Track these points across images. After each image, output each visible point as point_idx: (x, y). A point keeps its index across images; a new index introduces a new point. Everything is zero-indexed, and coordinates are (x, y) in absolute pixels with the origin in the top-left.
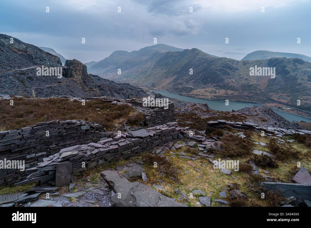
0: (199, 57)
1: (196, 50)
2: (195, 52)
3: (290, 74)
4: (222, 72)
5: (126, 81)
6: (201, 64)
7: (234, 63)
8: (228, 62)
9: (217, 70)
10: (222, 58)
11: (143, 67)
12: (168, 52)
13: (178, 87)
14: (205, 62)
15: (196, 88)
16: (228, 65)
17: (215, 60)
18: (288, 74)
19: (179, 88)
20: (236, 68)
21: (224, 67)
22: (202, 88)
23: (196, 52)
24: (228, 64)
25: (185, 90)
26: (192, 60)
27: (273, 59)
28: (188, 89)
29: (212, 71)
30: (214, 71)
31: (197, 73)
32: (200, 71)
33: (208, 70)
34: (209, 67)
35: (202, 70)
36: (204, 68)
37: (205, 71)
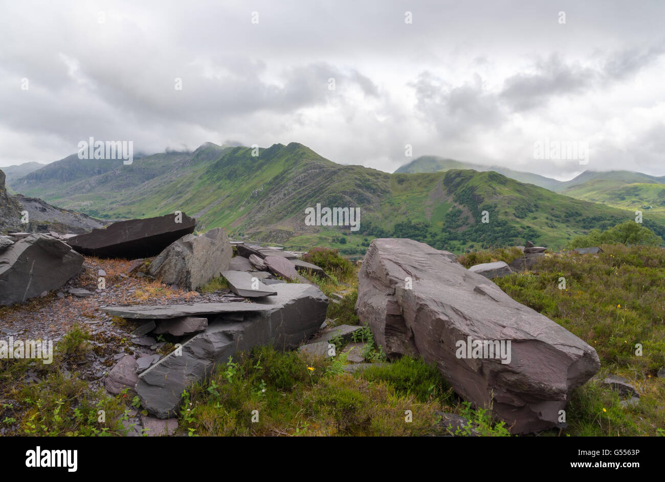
0: (304, 162)
1: (299, 148)
2: (297, 150)
3: (484, 202)
4: (356, 196)
5: (127, 216)
6: (311, 178)
7: (379, 177)
8: (367, 175)
9: (344, 193)
10: (354, 166)
11: (171, 182)
12: (236, 148)
13: (258, 229)
14: (318, 175)
15: (300, 232)
16: (368, 183)
17: (339, 169)
18: (481, 203)
19: (261, 232)
20: (384, 188)
21: (359, 186)
22: (312, 232)
23: (299, 151)
24: (369, 180)
25: (274, 236)
26: (291, 169)
27: (454, 173)
28: (282, 234)
29: (334, 194)
30: (339, 195)
31: (301, 198)
32: (309, 193)
33: (325, 191)
34: (327, 184)
35: (313, 192)
36: (317, 186)
37: (320, 194)
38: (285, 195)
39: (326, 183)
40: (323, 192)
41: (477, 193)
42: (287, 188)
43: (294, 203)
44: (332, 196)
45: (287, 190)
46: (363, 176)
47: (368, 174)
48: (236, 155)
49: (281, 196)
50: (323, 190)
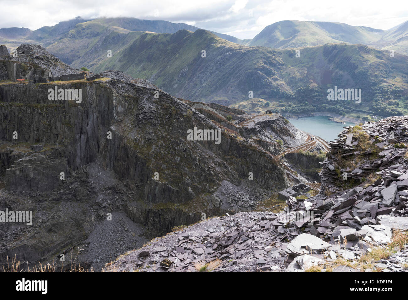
1: (206, 34)
2: (205, 36)
7: (276, 53)
9: (257, 69)
14: (232, 56)
15: (233, 100)
22: (241, 99)
23: (207, 37)
27: (331, 47)
29: (250, 71)
30: (253, 71)
31: (224, 75)
32: (229, 71)
33: (242, 68)
34: (242, 63)
35: (232, 70)
36: (234, 65)
37: (239, 71)
38: (211, 74)
39: (240, 62)
40: (240, 70)
41: (352, 61)
42: (211, 68)
43: (220, 79)
44: (249, 72)
45: (211, 70)
46: (265, 55)
47: (268, 52)
48: (146, 40)
49: (208, 75)
50: (240, 68)
